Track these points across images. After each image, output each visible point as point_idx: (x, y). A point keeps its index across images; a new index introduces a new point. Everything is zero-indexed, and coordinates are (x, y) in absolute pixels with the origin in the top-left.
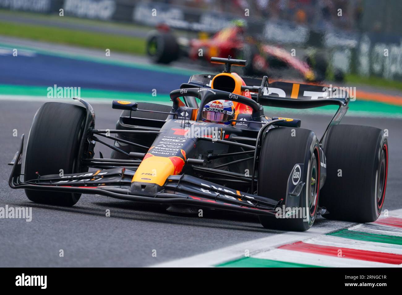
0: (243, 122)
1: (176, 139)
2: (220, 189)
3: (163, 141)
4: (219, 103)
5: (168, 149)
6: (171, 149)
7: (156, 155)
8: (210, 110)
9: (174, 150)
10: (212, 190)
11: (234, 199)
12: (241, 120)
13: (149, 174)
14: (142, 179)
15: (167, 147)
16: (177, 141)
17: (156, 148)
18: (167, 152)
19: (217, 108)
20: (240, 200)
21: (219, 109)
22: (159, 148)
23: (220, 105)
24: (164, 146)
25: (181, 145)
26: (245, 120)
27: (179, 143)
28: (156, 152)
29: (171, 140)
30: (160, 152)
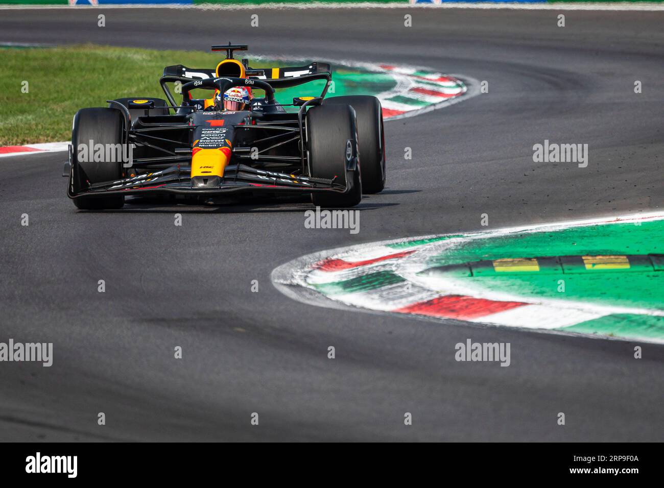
0: (257, 106)
1: (215, 130)
2: (275, 174)
3: (204, 134)
4: (238, 92)
5: (213, 141)
6: (216, 141)
7: (204, 148)
8: (229, 99)
9: (219, 141)
10: (269, 176)
11: (290, 181)
12: (256, 104)
13: (207, 167)
14: (202, 172)
15: (211, 139)
16: (217, 132)
17: (202, 141)
18: (213, 144)
19: (236, 98)
20: (296, 182)
21: (238, 98)
22: (204, 141)
23: (239, 94)
24: (208, 138)
25: (223, 136)
26: (259, 104)
27: (221, 133)
28: (204, 145)
29: (211, 132)
30: (206, 144)
